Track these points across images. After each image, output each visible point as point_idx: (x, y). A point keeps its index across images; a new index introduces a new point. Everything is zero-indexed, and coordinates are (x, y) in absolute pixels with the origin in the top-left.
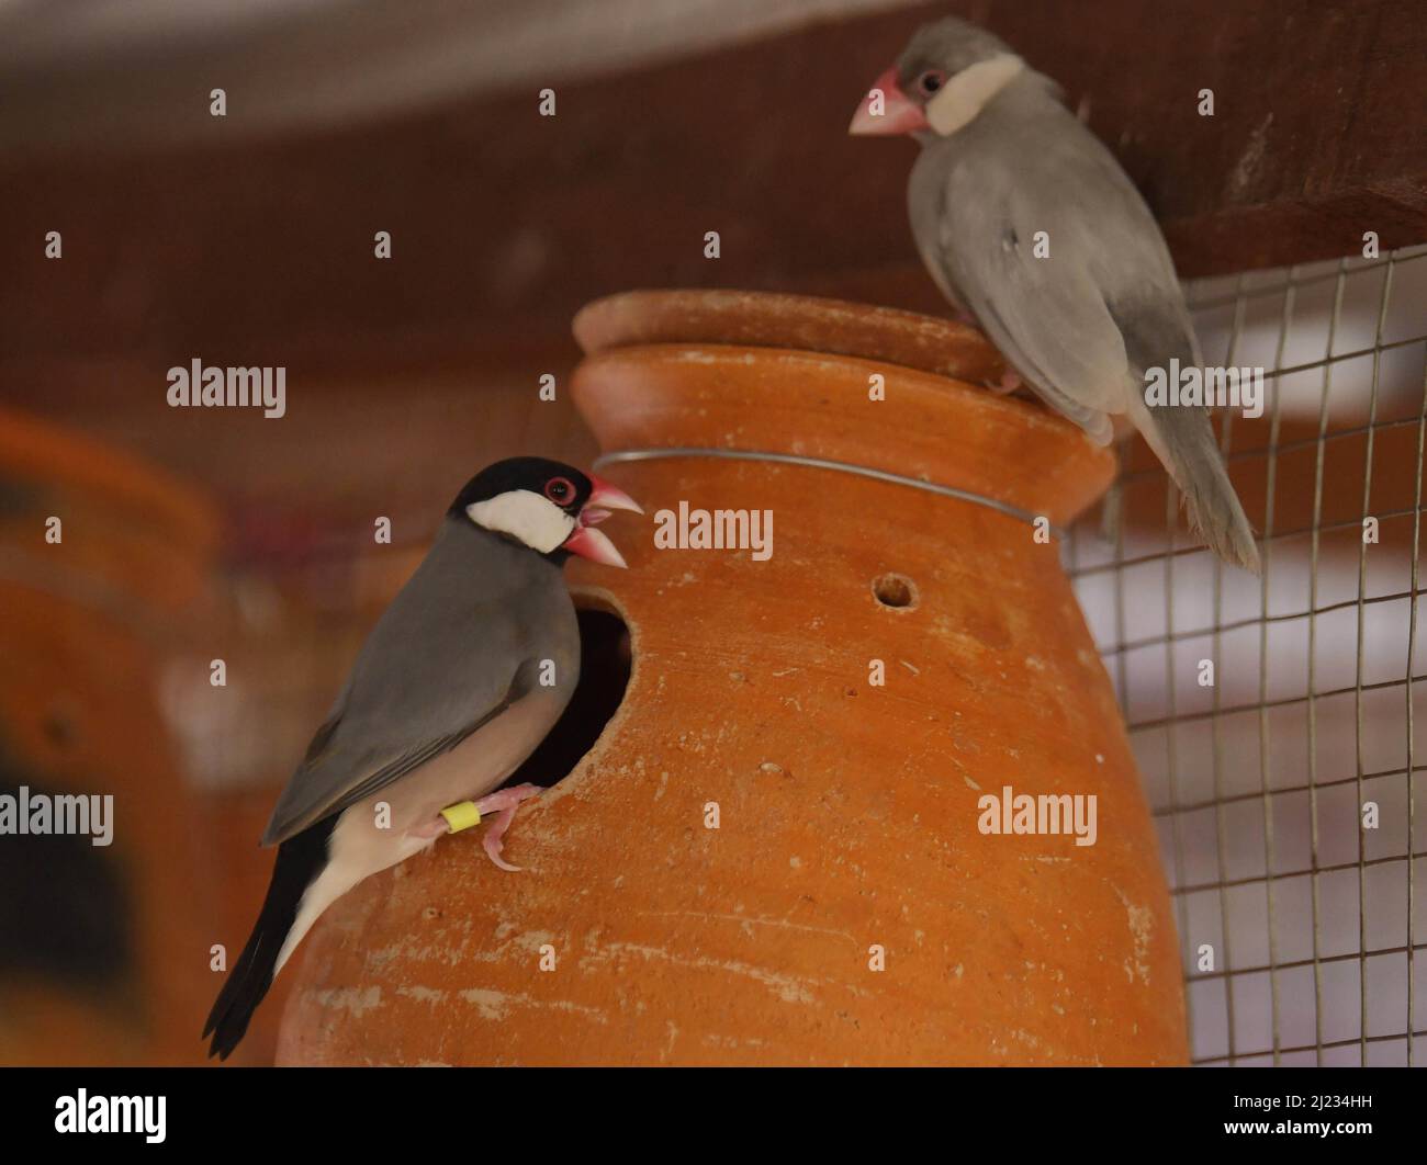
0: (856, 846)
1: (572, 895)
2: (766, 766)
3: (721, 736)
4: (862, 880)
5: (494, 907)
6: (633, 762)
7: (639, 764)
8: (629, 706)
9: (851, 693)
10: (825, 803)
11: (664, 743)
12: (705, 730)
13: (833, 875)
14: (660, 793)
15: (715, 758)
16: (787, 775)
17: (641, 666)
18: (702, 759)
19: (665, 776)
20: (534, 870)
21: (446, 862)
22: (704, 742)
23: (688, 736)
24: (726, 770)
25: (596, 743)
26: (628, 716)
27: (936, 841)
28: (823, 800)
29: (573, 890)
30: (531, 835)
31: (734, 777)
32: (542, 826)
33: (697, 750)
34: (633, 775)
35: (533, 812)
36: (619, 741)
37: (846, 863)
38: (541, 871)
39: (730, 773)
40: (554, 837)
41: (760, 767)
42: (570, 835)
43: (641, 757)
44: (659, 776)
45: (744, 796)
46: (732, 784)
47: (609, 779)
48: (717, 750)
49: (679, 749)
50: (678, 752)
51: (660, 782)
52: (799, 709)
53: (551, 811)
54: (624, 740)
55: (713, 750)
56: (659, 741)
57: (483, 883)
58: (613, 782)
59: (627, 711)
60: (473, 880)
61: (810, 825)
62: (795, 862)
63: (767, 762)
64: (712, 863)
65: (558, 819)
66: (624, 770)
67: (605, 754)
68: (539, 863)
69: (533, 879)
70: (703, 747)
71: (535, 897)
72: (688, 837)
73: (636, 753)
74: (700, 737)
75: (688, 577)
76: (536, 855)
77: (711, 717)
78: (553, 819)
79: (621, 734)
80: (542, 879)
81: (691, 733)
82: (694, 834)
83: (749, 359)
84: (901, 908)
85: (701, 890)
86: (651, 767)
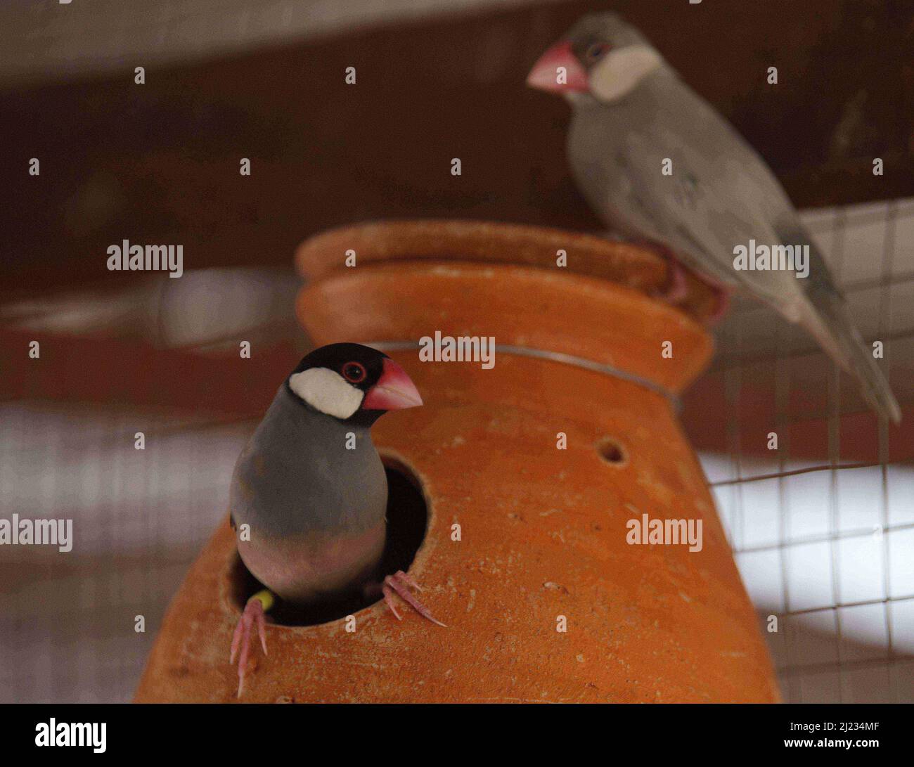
0: (620, 645)
1: (411, 685)
2: (547, 585)
3: (510, 561)
4: (628, 672)
5: (344, 695)
6: (445, 582)
7: (450, 584)
8: (432, 539)
9: (597, 528)
10: (594, 613)
11: (468, 567)
12: (497, 557)
13: (607, 667)
14: (470, 606)
15: (509, 578)
16: (565, 591)
17: (436, 508)
18: (499, 579)
19: (473, 592)
20: (375, 666)
21: (292, 660)
22: (498, 566)
23: (485, 560)
24: (519, 588)
25: (411, 568)
26: (434, 546)
27: (671, 641)
28: (593, 610)
29: (411, 681)
30: (369, 639)
31: (526, 593)
32: (377, 632)
33: (494, 572)
34: (447, 592)
35: (367, 621)
36: (431, 566)
37: (616, 658)
38: (382, 667)
39: (523, 590)
40: (388, 640)
41: (543, 585)
42: (402, 638)
43: (451, 578)
44: (469, 592)
45: (536, 607)
46: (526, 598)
47: (429, 595)
48: (510, 572)
49: (480, 571)
50: (479, 574)
51: (469, 596)
52: (563, 540)
53: (383, 620)
54: (435, 565)
55: (506, 573)
56: (463, 566)
57: (330, 677)
58: (431, 597)
59: (432, 542)
60: (320, 674)
61: (586, 630)
62: (580, 658)
63: (548, 581)
64: (519, 659)
65: (389, 626)
66: (439, 588)
67: (421, 576)
68: (379, 660)
69: (376, 674)
70: (498, 570)
71: (379, 687)
72: (498, 639)
73: (446, 575)
74: (495, 562)
75: (459, 440)
76: (375, 654)
77: (500, 547)
78: (385, 626)
79: (431, 560)
80: (383, 673)
81: (487, 559)
82: (503, 637)
83: (489, 273)
84: (655, 693)
85: (514, 680)
86: (460, 586)
